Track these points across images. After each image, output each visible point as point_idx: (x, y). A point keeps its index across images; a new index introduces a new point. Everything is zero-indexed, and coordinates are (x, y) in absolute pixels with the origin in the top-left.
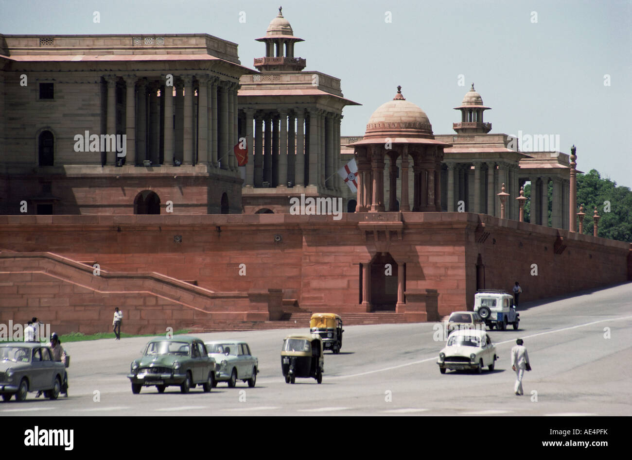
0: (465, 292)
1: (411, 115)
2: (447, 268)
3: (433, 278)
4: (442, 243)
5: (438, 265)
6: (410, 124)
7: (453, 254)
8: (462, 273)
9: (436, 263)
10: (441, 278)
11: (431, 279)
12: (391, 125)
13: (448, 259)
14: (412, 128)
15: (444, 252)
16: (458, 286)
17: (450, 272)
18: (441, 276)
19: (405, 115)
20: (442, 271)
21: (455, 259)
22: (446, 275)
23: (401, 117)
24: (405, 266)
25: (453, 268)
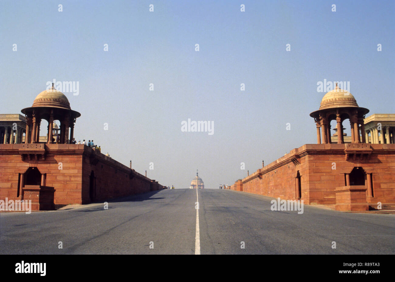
0: (81, 191)
1: (57, 95)
2: (70, 176)
3: (62, 182)
4: (68, 162)
5: (66, 175)
6: (56, 99)
7: (75, 168)
8: (80, 179)
9: (65, 173)
10: (67, 182)
11: (61, 183)
12: (45, 100)
13: (72, 172)
14: (57, 102)
15: (69, 167)
16: (77, 188)
17: (72, 179)
18: (67, 181)
19: (54, 95)
20: (68, 179)
21: (76, 171)
22: (70, 181)
23: (51, 96)
24: (45, 175)
25: (75, 176)
